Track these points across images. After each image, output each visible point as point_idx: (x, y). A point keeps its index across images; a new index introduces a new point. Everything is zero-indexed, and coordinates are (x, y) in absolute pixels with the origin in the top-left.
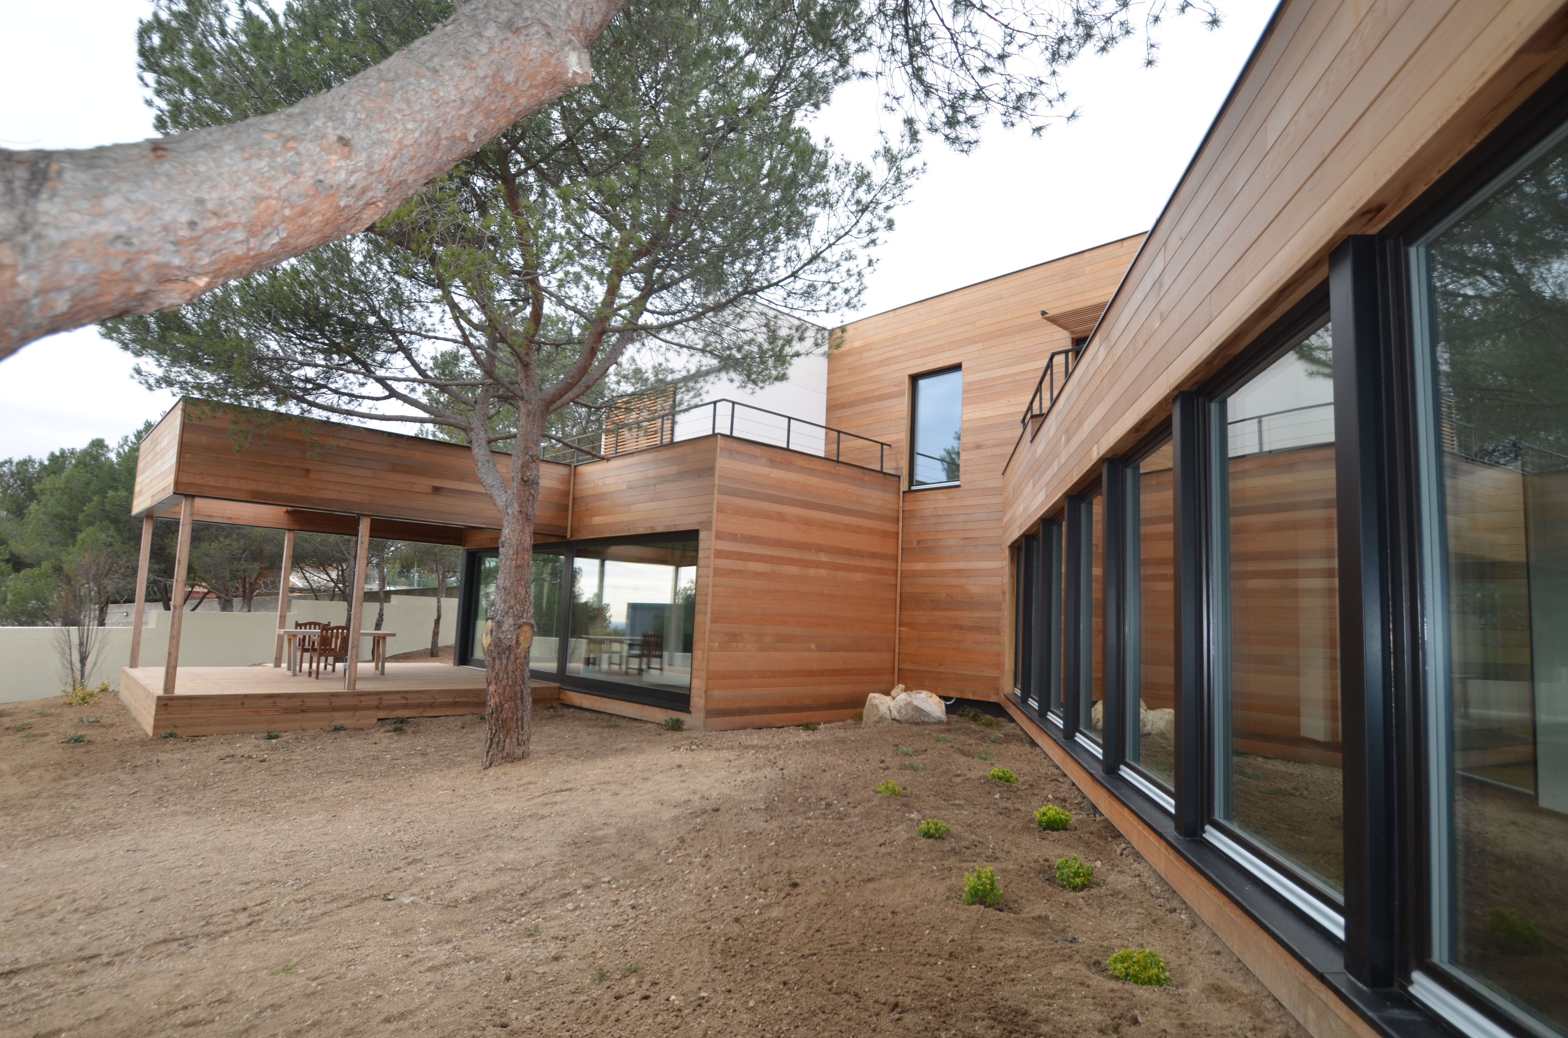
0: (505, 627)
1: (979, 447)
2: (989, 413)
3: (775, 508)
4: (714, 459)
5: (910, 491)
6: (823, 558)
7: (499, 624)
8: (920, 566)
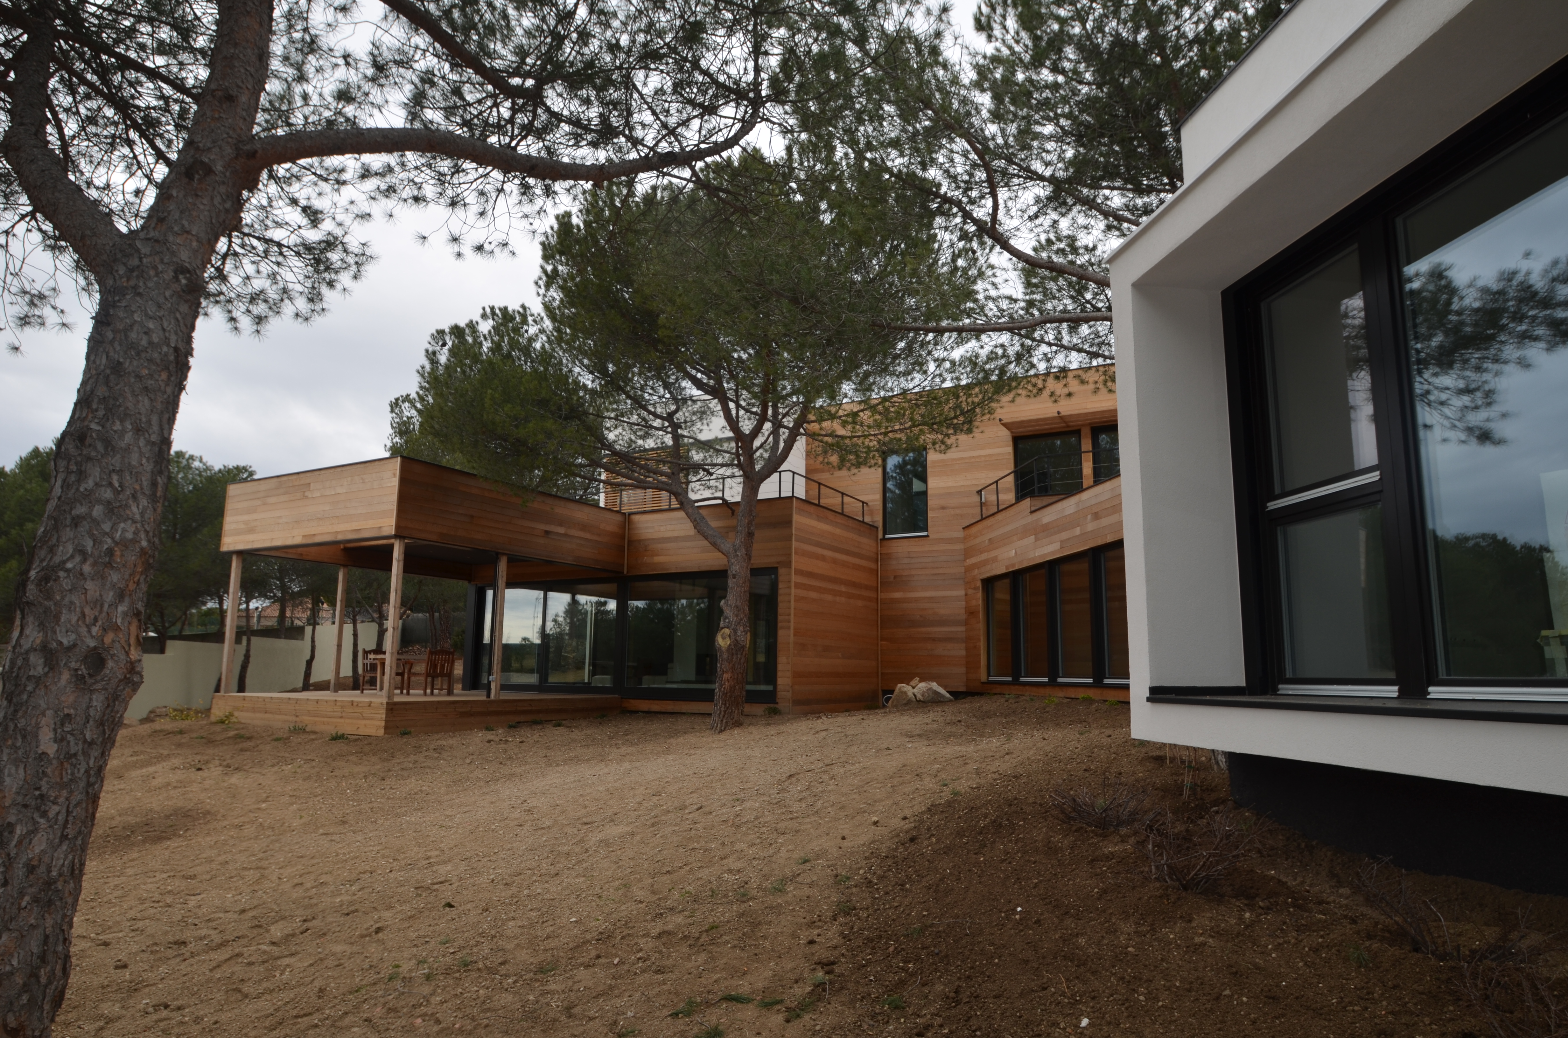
0: (739, 633)
1: (943, 508)
2: (950, 484)
3: (820, 551)
4: (791, 515)
5: (884, 539)
6: (843, 588)
7: (735, 631)
8: (897, 595)
